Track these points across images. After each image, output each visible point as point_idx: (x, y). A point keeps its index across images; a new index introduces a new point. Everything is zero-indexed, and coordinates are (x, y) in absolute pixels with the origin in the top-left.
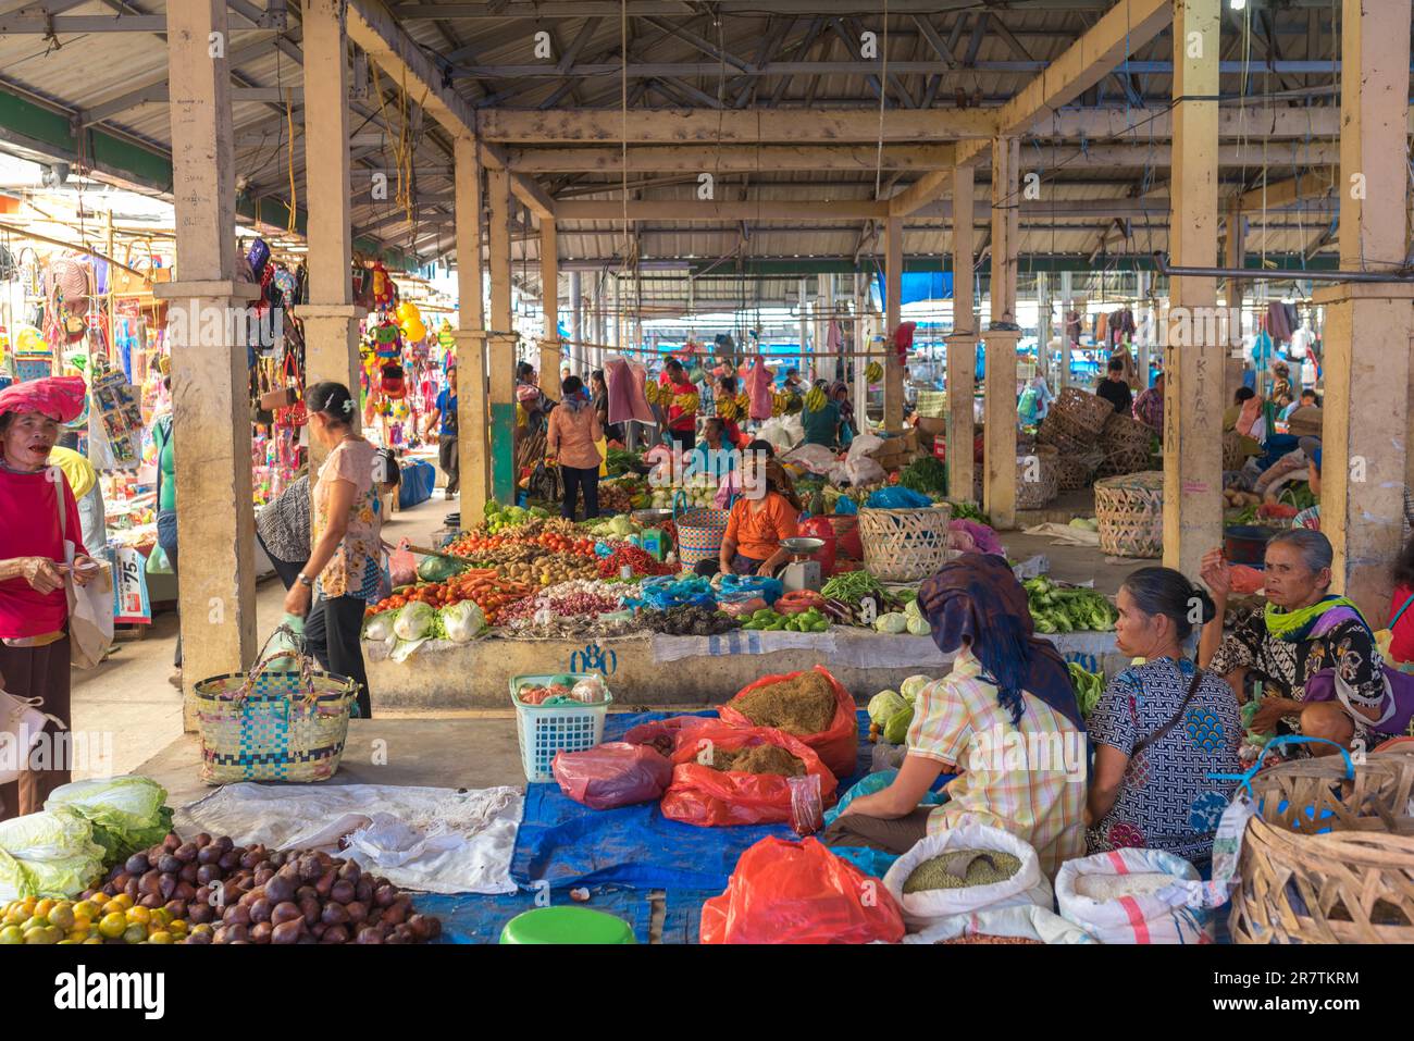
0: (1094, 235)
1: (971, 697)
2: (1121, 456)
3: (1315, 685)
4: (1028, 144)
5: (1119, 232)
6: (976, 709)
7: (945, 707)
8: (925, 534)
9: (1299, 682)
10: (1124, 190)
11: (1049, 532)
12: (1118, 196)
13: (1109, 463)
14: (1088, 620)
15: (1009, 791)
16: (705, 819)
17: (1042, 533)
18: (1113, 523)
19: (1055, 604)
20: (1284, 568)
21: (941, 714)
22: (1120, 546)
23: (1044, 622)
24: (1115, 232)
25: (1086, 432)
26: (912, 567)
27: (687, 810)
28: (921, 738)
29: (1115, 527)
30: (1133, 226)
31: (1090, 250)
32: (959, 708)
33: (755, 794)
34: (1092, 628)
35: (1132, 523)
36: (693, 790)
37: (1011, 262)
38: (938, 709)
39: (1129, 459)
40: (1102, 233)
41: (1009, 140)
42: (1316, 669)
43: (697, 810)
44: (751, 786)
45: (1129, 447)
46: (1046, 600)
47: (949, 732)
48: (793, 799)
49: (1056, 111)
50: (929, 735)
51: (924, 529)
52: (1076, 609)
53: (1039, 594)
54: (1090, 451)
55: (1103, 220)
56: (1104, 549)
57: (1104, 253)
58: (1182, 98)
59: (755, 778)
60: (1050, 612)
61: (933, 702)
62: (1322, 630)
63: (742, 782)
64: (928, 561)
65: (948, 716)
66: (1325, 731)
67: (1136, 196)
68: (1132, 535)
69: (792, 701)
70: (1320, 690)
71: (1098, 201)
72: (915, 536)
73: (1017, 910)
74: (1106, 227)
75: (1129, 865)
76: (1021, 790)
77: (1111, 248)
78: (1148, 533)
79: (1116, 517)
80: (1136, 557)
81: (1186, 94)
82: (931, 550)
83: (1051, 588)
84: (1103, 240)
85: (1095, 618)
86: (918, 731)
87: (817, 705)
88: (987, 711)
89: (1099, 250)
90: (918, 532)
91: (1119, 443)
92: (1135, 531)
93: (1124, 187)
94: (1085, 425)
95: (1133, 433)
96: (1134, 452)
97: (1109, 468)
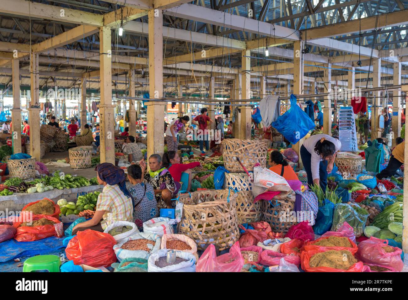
0: (44, 81)
1: (112, 195)
2: (60, 143)
3: (162, 186)
4: (41, 56)
5: (52, 80)
6: (113, 197)
7: (106, 198)
8: (30, 166)
9: (158, 186)
10: (53, 69)
11: (52, 164)
12: (52, 70)
13: (56, 145)
14: (84, 183)
15: (121, 214)
16: (31, 239)
17: (50, 165)
18: (75, 160)
19: (74, 180)
20: (154, 163)
21: (105, 200)
22: (77, 166)
23: (74, 185)
24: (50, 80)
25: (50, 137)
26: (26, 175)
27: (26, 238)
28: (100, 206)
29: (75, 161)
30: (56, 79)
31: (42, 85)
32: (109, 198)
33: (45, 230)
34: (85, 186)
35: (80, 160)
36: (26, 233)
37: (37, 89)
38: (104, 199)
39: (62, 144)
40: (46, 80)
41: (36, 54)
42: (161, 183)
43: (28, 237)
44: (43, 229)
45: (62, 141)
46: (72, 180)
47: (107, 204)
48: (56, 229)
49: (55, 49)
50: (102, 205)
51: (30, 164)
52: (80, 181)
53: (69, 178)
54: (51, 142)
55: (46, 76)
56: (72, 167)
57: (46, 86)
58: (103, 53)
59: (44, 226)
60: (73, 183)
61: (103, 198)
62: (162, 174)
63: (40, 228)
64: (31, 173)
65: (107, 200)
66: (167, 195)
67: (57, 71)
68: (80, 163)
69: (43, 207)
70: (163, 187)
71: (46, 71)
72: (27, 167)
73: (137, 234)
74: (47, 79)
75: (155, 221)
76: (123, 213)
77: (49, 85)
78: (84, 162)
79: (76, 158)
80: (81, 168)
81: (104, 52)
82: (32, 170)
83: (72, 177)
84: (46, 82)
85: (86, 183)
86: (99, 205)
87: (50, 207)
88: (116, 197)
89: (45, 85)
90: (28, 165)
91: (59, 139)
92: (81, 162)
93: (53, 68)
94: (50, 135)
95: (63, 136)
96: (63, 142)
97: (56, 146)
